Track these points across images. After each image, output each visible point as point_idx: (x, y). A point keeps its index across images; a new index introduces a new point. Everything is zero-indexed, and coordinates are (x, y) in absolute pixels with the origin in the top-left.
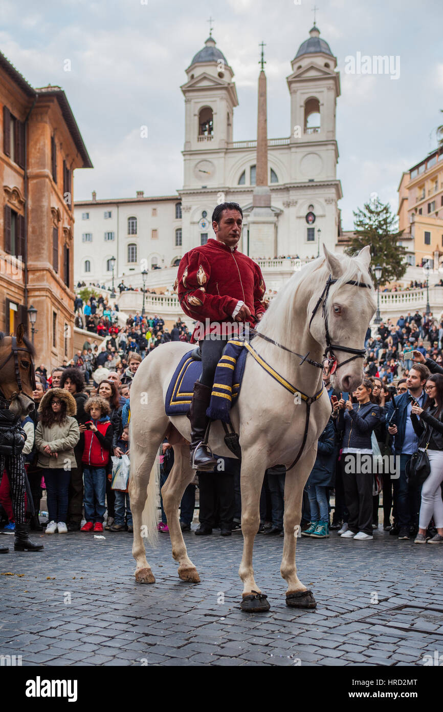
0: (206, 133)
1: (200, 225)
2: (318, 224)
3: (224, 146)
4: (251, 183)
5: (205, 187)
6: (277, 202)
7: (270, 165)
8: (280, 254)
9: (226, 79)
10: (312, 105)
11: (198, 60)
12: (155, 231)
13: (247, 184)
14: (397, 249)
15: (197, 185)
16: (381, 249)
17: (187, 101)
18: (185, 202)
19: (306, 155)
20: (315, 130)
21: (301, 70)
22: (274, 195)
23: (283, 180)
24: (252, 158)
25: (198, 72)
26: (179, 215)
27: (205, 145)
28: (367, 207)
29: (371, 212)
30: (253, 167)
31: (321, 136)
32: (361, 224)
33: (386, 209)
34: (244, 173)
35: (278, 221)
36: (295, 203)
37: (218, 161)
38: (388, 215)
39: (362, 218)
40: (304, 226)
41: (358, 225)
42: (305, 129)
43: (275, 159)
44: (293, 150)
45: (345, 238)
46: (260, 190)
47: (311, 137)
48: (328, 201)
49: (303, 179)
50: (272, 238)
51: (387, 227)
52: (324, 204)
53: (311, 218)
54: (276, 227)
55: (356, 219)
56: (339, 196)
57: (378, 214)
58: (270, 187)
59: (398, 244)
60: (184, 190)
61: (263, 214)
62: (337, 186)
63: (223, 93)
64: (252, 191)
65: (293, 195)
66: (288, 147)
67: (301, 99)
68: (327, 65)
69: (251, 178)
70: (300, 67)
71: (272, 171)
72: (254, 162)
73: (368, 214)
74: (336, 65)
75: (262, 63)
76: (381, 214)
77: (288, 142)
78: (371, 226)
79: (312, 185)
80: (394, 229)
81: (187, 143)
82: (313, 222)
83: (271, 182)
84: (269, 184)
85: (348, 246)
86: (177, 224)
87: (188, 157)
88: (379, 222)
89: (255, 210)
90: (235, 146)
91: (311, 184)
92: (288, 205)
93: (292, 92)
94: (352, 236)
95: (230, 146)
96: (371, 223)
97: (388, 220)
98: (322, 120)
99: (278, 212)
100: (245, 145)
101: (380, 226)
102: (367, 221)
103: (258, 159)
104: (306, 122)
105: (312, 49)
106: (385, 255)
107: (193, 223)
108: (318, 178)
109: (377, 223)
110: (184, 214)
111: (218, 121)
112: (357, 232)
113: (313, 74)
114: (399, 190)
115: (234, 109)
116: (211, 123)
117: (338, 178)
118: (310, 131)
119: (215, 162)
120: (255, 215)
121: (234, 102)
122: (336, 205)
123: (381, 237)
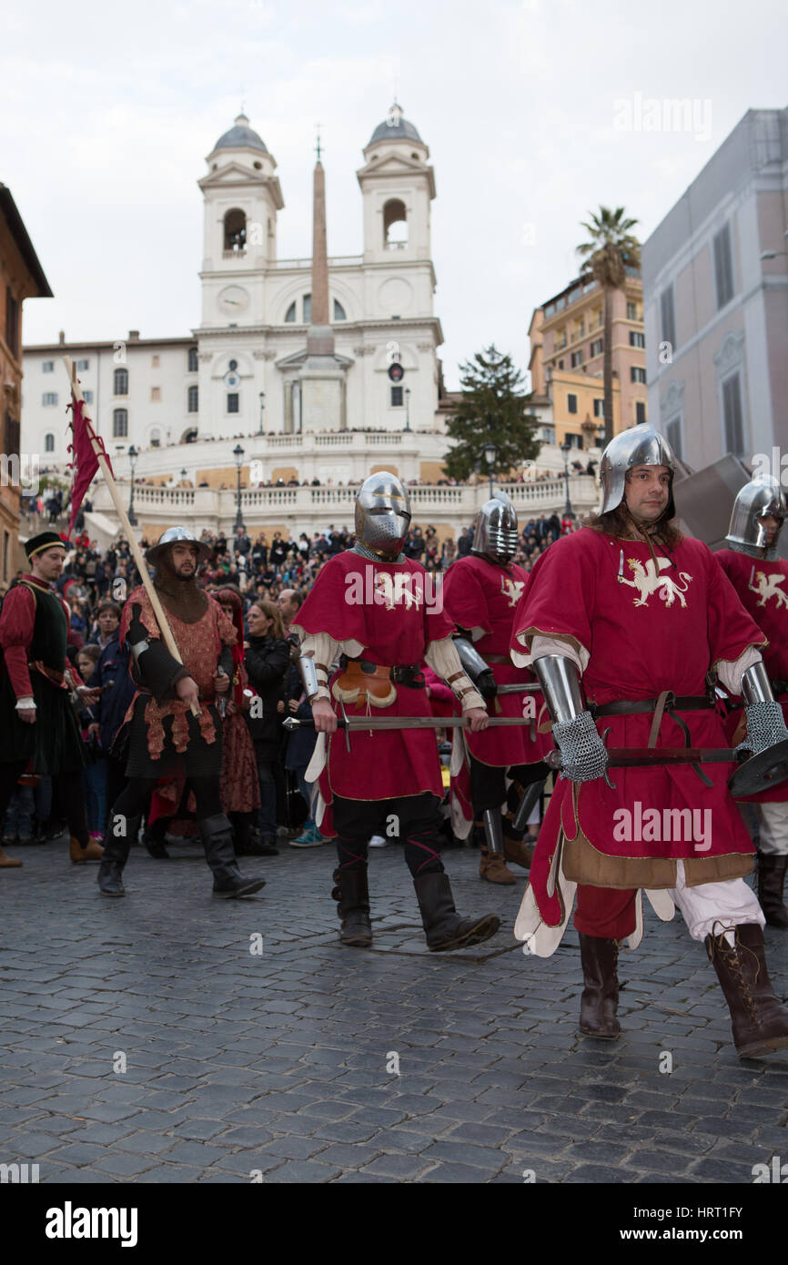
0: (236, 247)
1: (227, 381)
2: (406, 382)
3: (263, 265)
4: (305, 320)
5: (233, 326)
6: (344, 348)
7: (332, 295)
8: (350, 426)
9: (266, 171)
10: (394, 211)
11: (223, 144)
12: (156, 390)
13: (299, 320)
14: (525, 419)
15: (222, 322)
16: (501, 420)
17: (207, 201)
18: (203, 347)
19: (387, 281)
20: (400, 245)
21: (377, 162)
22: (339, 339)
23: (353, 316)
24: (305, 285)
25: (224, 160)
26: (193, 366)
27: (234, 264)
28: (479, 358)
29: (484, 364)
30: (307, 297)
31: (408, 255)
32: (470, 382)
33: (507, 361)
34: (293, 306)
35: (347, 376)
36: (372, 350)
37: (255, 287)
38: (510, 369)
39: (471, 374)
40: (386, 383)
41: (467, 384)
42: (386, 243)
43: (339, 287)
44: (368, 273)
45: (448, 402)
46: (316, 330)
47: (393, 255)
48: (423, 348)
49: (385, 315)
50: (337, 401)
51: (509, 387)
52: (416, 351)
53: (396, 372)
54: (344, 386)
55: (462, 375)
56: (439, 340)
57: (495, 367)
58: (333, 325)
59: (527, 412)
60: (202, 329)
61: (323, 366)
62: (435, 326)
63: (261, 191)
64: (306, 332)
65: (369, 339)
66: (360, 269)
68: (415, 156)
69: (305, 312)
70: (375, 158)
71: (337, 303)
72: (308, 290)
73: (481, 368)
74: (428, 156)
75: (319, 150)
76: (500, 368)
77: (360, 261)
78: (485, 385)
79: (396, 324)
80: (523, 388)
81: (207, 260)
82: (401, 377)
83: (336, 318)
84: (332, 320)
85: (451, 414)
86: (190, 379)
87: (207, 281)
88: (497, 379)
89: (311, 360)
90: (280, 266)
91: (395, 323)
92: (361, 352)
93: (365, 191)
94: (460, 399)
95: (272, 266)
96: (485, 380)
97: (511, 377)
98: (410, 231)
99: (346, 362)
100: (294, 265)
101: (498, 386)
102: (478, 378)
103: (314, 286)
104: (386, 233)
105: (392, 133)
106: (509, 429)
107: (215, 378)
108: (407, 314)
109: (493, 381)
110: (202, 365)
112: (465, 394)
113: (393, 167)
114: (529, 334)
115: (279, 213)
116: (243, 233)
117: (436, 315)
118: (392, 247)
119: (251, 289)
120: (311, 367)
121: (277, 202)
122: (434, 353)
123: (500, 401)
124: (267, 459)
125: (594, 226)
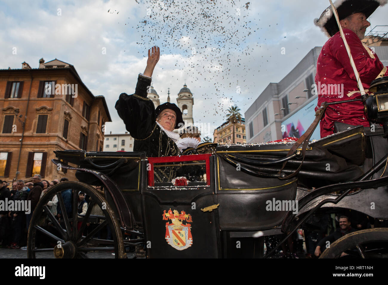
9: (157, 98)
12: (131, 145)
20: (186, 114)
31: (188, 116)
63: (156, 102)
67: (182, 105)
70: (180, 96)
74: (192, 96)
75: (169, 94)
93: (178, 103)
98: (188, 111)
105: (184, 91)
113: (185, 98)
125: (230, 110)
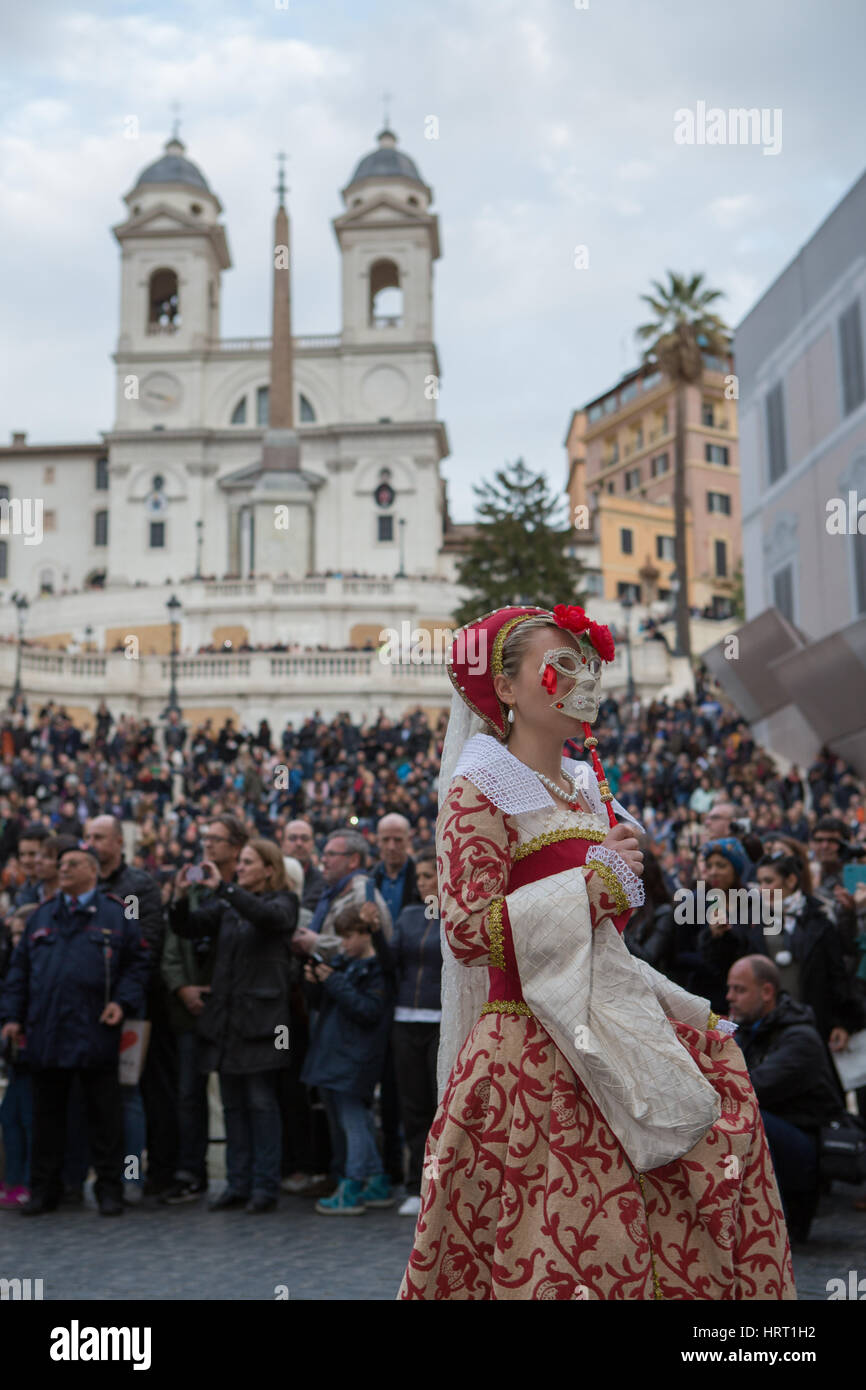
0: (164, 320)
1: (149, 503)
2: (400, 508)
3: (201, 345)
4: (259, 421)
5: (159, 428)
6: (314, 462)
7: (298, 388)
8: (321, 567)
9: (207, 216)
10: (384, 275)
11: (149, 178)
12: (51, 514)
13: (251, 423)
14: (564, 562)
15: (143, 423)
16: (532, 563)
17: (125, 256)
18: (117, 457)
19: (372, 370)
20: (391, 321)
21: (360, 208)
22: (306, 449)
23: (325, 418)
24: (260, 373)
25: (149, 201)
26: (102, 482)
27: (162, 344)
28: (502, 478)
29: (508, 486)
30: (262, 391)
31: (402, 335)
32: (490, 510)
33: (540, 483)
34: (242, 404)
35: (316, 499)
36: (350, 464)
37: (190, 376)
38: (544, 493)
39: (491, 499)
40: (370, 510)
41: (484, 513)
42: (372, 319)
43: (307, 377)
44: (347, 359)
45: (457, 537)
46: (276, 436)
47: (381, 335)
48: (422, 462)
49: (368, 416)
50: (302, 534)
51: (542, 519)
52: (412, 467)
53: (385, 495)
54: (312, 513)
55: (478, 501)
56: (444, 451)
57: (524, 491)
58: (299, 430)
59: (566, 553)
60: (115, 432)
61: (283, 484)
62: (438, 434)
63: (200, 244)
64: (260, 438)
65: (348, 449)
66: (336, 353)
67: (363, 261)
68: (413, 201)
69: (259, 410)
70: (358, 202)
71: (304, 400)
72: (265, 381)
73: (503, 491)
74: (430, 200)
75: (282, 190)
76: (530, 492)
77: (335, 343)
78: (509, 515)
79: (385, 430)
80: (557, 521)
81: (124, 338)
82: (391, 501)
83: (303, 419)
84: (297, 423)
85: (463, 553)
86: (97, 501)
87: (124, 366)
88: (527, 507)
89: (269, 477)
90: (226, 347)
91: (384, 427)
92: (336, 467)
93: (344, 247)
94: (473, 534)
95: (214, 348)
96: (510, 509)
97: (546, 504)
98: (406, 304)
99: (315, 481)
100: (245, 346)
101: (528, 515)
102: (501, 505)
103: (274, 374)
104: (372, 305)
105: (382, 169)
106: (544, 575)
107: (133, 500)
108: (401, 415)
109: (521, 510)
110: (115, 483)
111: (191, 296)
112: (481, 527)
113: (383, 215)
114: (566, 445)
115: (225, 274)
116: (173, 300)
117: (439, 418)
118: (381, 324)
119: (184, 378)
120: (268, 486)
121: (222, 260)
122: (437, 470)
123: (530, 537)
124: (206, 612)
125: (660, 300)
